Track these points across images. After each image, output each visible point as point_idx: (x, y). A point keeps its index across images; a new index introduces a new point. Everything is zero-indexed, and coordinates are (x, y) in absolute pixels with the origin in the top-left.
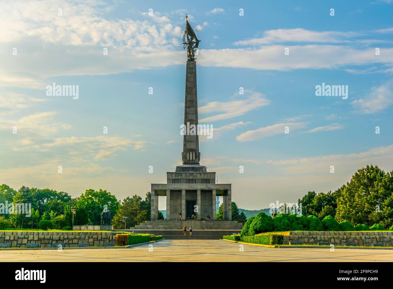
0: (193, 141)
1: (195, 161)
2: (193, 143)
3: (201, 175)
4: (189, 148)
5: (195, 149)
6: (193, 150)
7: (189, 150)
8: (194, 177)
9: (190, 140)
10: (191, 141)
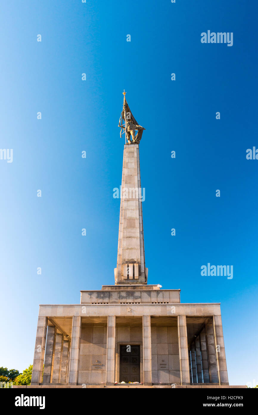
0: (135, 249)
1: (139, 279)
2: (134, 251)
3: (150, 295)
4: (128, 260)
5: (137, 260)
6: (136, 262)
7: (127, 262)
8: (136, 299)
9: (130, 247)
10: (131, 249)
